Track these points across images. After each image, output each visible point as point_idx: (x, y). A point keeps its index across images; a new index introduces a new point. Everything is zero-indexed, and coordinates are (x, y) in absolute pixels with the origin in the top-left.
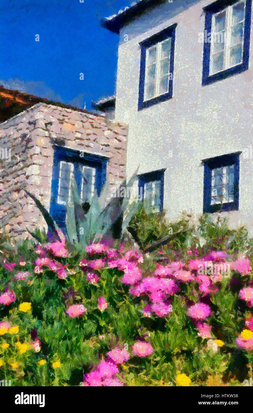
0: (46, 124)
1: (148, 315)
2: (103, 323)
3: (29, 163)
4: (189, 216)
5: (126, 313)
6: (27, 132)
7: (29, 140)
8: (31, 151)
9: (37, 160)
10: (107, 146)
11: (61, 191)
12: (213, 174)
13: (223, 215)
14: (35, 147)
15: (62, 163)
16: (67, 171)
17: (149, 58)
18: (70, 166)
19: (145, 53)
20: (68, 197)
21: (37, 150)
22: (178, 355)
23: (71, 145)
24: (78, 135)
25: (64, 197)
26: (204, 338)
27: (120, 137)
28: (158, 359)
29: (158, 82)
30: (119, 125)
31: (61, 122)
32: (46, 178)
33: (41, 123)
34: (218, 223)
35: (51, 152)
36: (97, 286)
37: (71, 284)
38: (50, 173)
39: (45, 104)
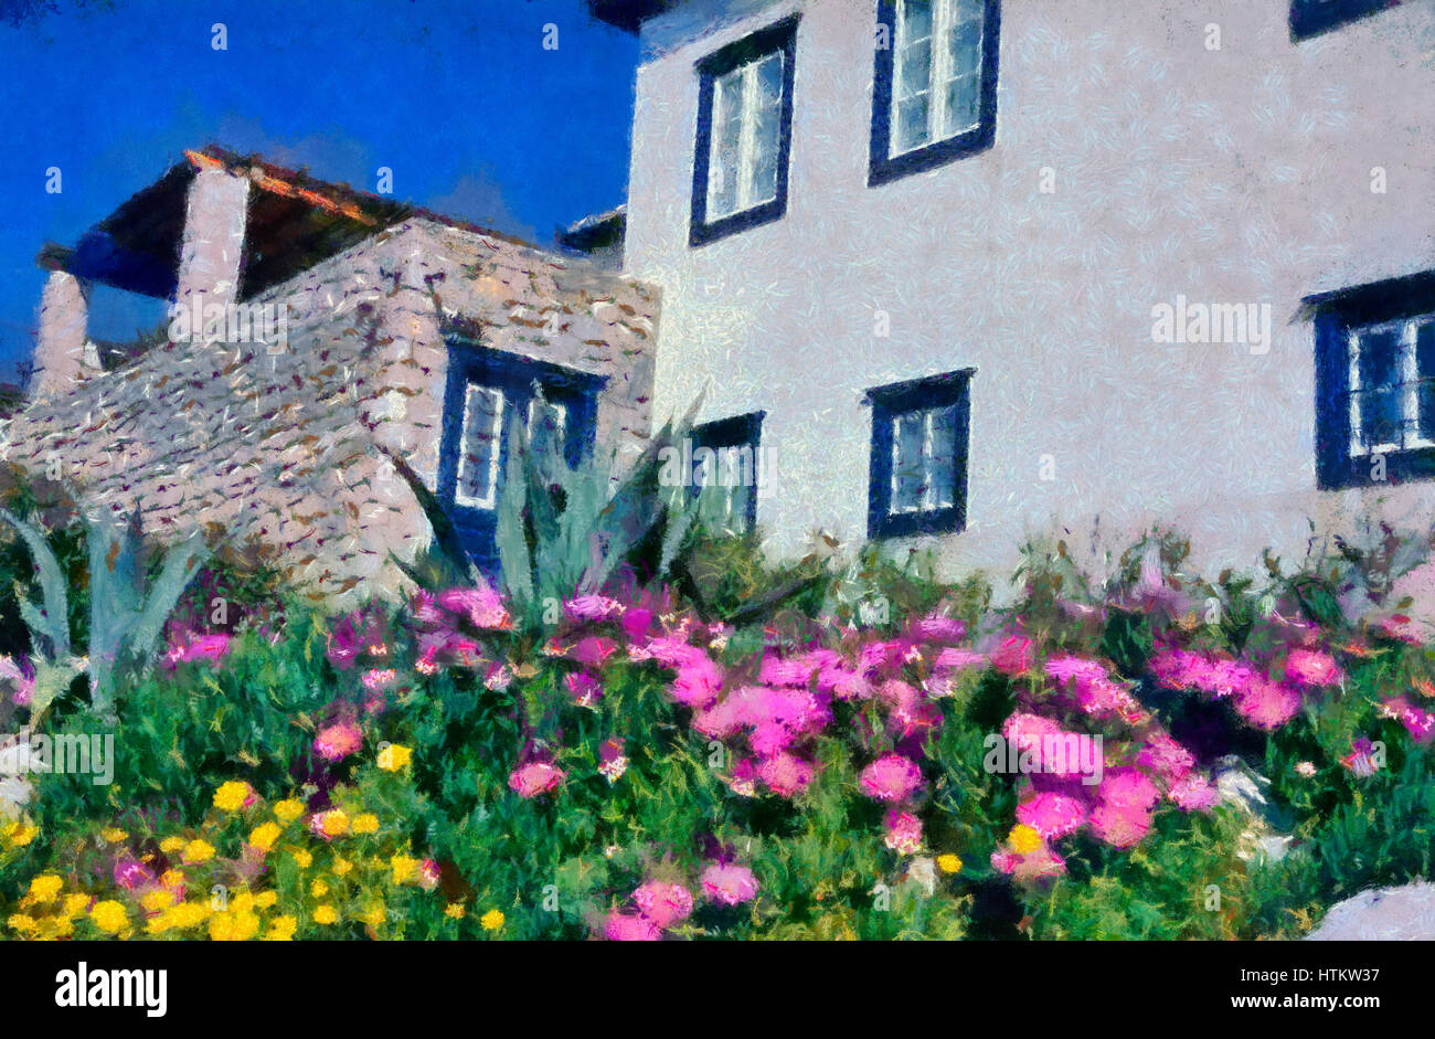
0: (428, 279)
1: (746, 790)
2: (612, 815)
3: (377, 387)
4: (833, 543)
5: (682, 784)
6: (372, 297)
7: (378, 322)
8: (384, 353)
9: (398, 377)
10: (599, 343)
11: (466, 467)
12: (897, 431)
13: (925, 542)
14: (396, 343)
15: (472, 389)
16: (485, 413)
17: (723, 103)
18: (495, 397)
19: (712, 89)
20: (486, 485)
21: (400, 351)
22: (828, 901)
23: (499, 339)
24: (519, 312)
25: (476, 487)
26: (902, 852)
27: (636, 320)
28: (772, 911)
29: (746, 173)
30: (636, 286)
31: (474, 272)
32: (425, 429)
33: (415, 276)
34: (908, 563)
35: (439, 358)
36: (596, 710)
37: (522, 704)
38: (436, 417)
39: (424, 222)
